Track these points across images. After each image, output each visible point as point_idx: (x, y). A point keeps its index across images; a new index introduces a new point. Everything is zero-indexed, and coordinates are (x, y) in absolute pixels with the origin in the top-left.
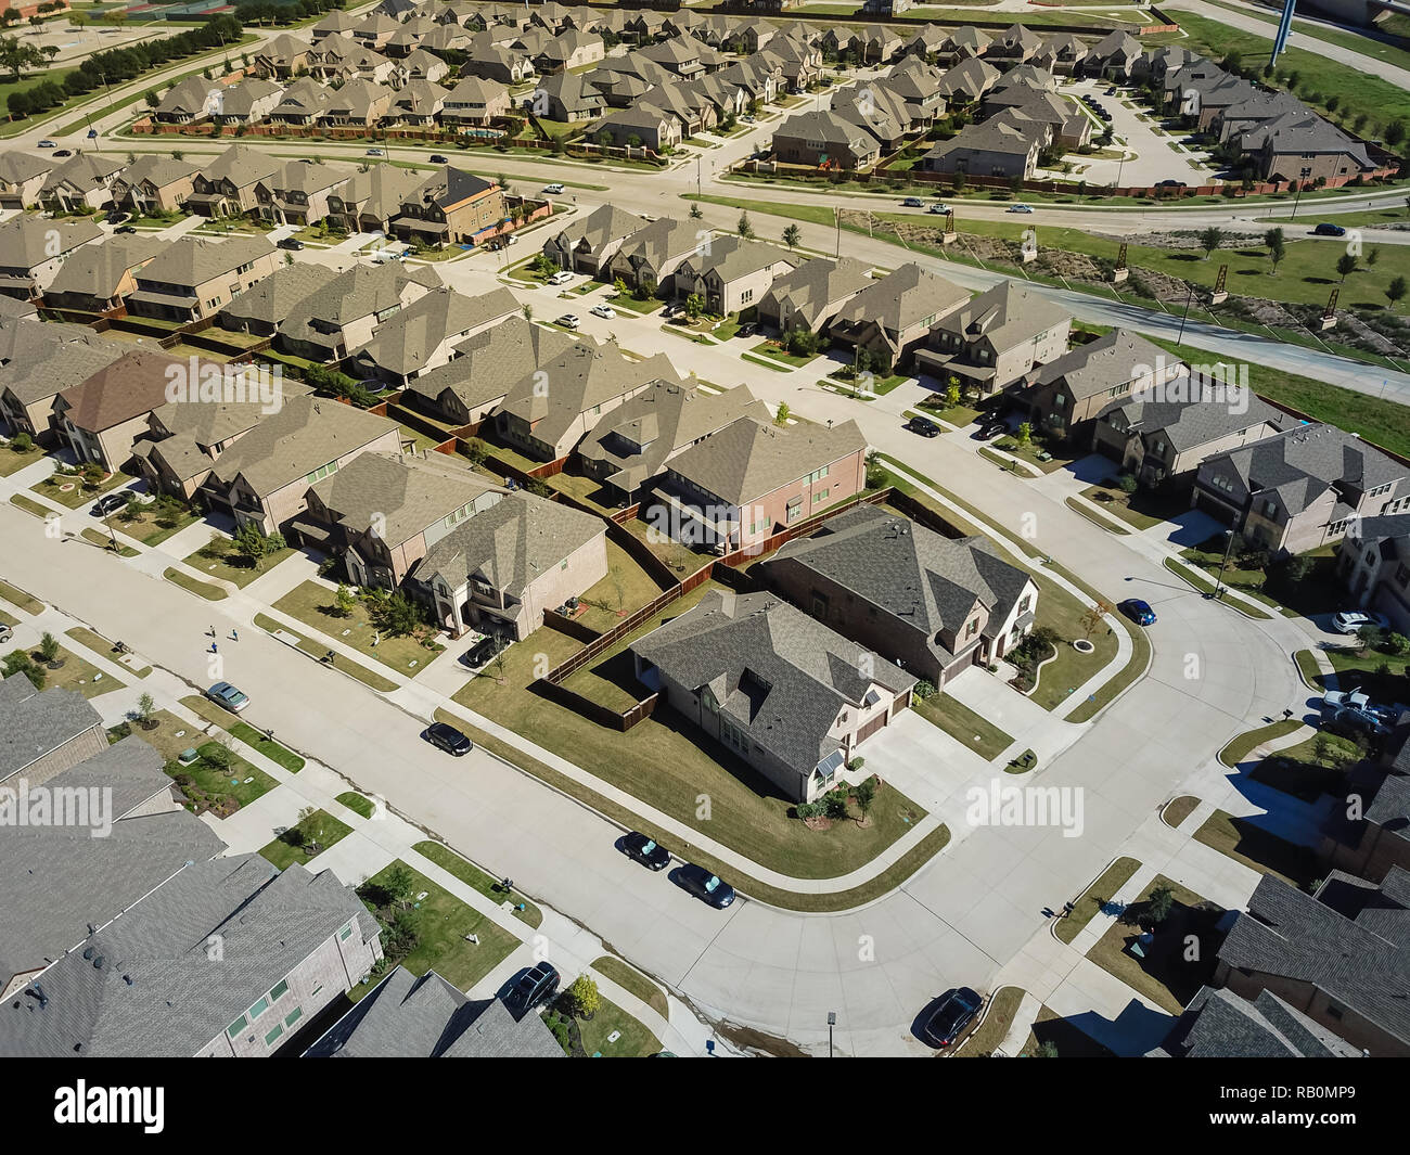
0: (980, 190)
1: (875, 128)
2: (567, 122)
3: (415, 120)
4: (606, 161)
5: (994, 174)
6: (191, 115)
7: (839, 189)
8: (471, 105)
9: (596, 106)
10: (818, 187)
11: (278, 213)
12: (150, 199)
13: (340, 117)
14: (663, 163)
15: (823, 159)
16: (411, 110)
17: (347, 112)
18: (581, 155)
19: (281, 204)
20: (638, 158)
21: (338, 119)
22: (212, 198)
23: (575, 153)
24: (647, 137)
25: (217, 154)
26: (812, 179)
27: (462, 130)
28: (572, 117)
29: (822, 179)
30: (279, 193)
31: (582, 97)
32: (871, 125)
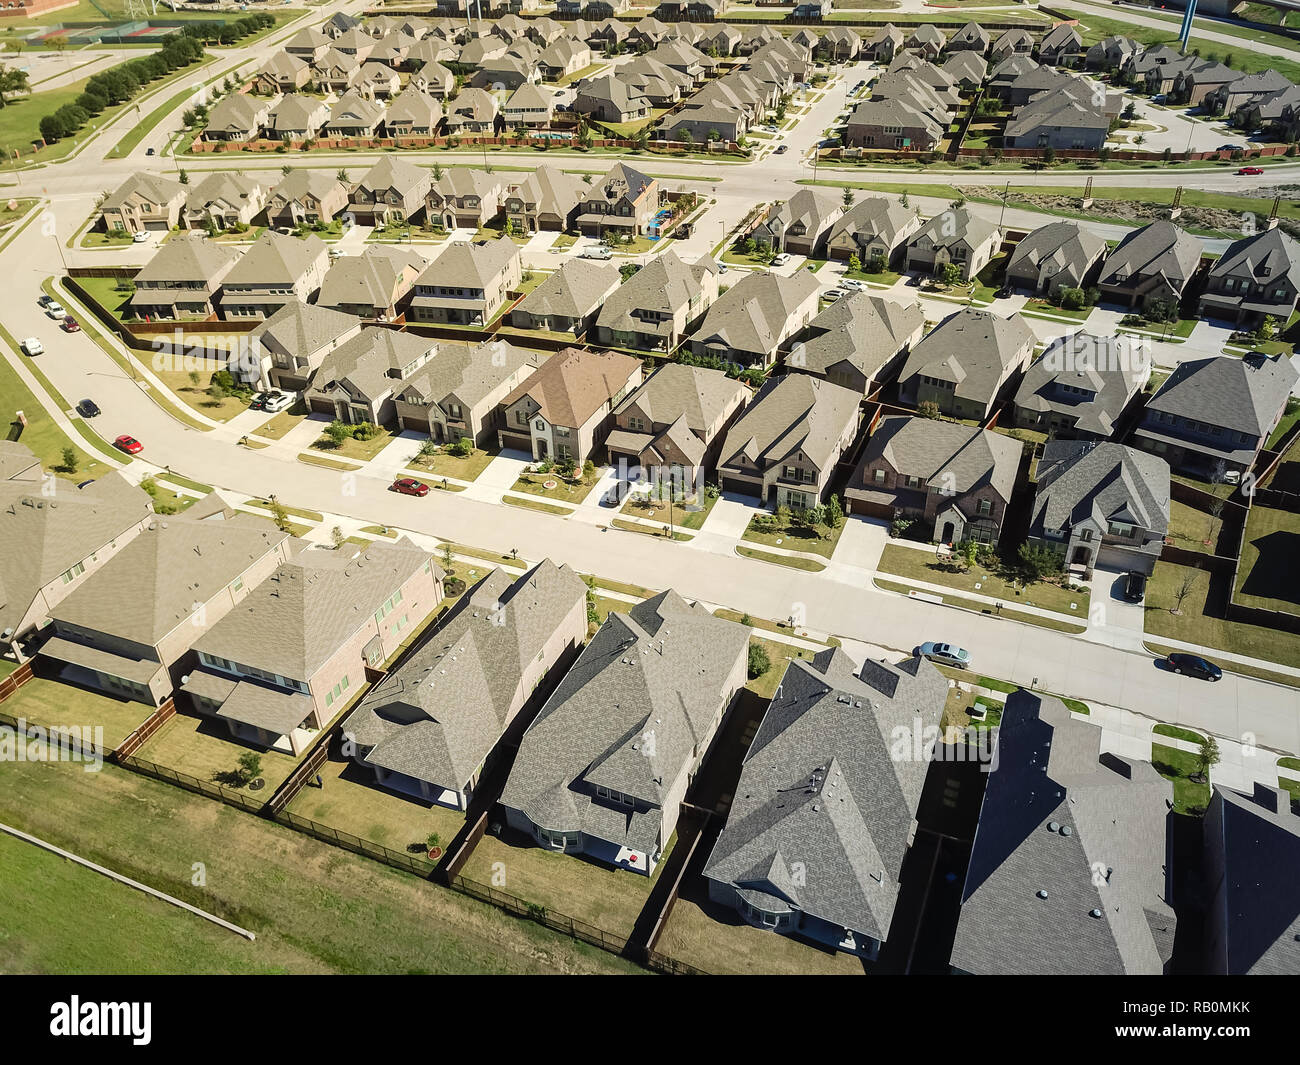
0: (1065, 161)
1: (932, 114)
2: (620, 122)
3: (477, 127)
4: (692, 156)
5: (1073, 147)
6: (245, 132)
7: (932, 168)
8: (533, 110)
9: (642, 106)
10: (910, 167)
11: (449, 218)
12: (309, 213)
13: (402, 126)
14: (747, 154)
15: (907, 143)
16: (472, 117)
17: (410, 122)
18: (662, 151)
19: (453, 210)
20: (723, 151)
21: (400, 130)
22: (378, 207)
23: (656, 150)
24: (725, 131)
25: (367, 167)
26: (902, 161)
27: (534, 134)
28: (624, 118)
29: (910, 160)
30: (449, 198)
31: (630, 99)
32: (929, 111)
